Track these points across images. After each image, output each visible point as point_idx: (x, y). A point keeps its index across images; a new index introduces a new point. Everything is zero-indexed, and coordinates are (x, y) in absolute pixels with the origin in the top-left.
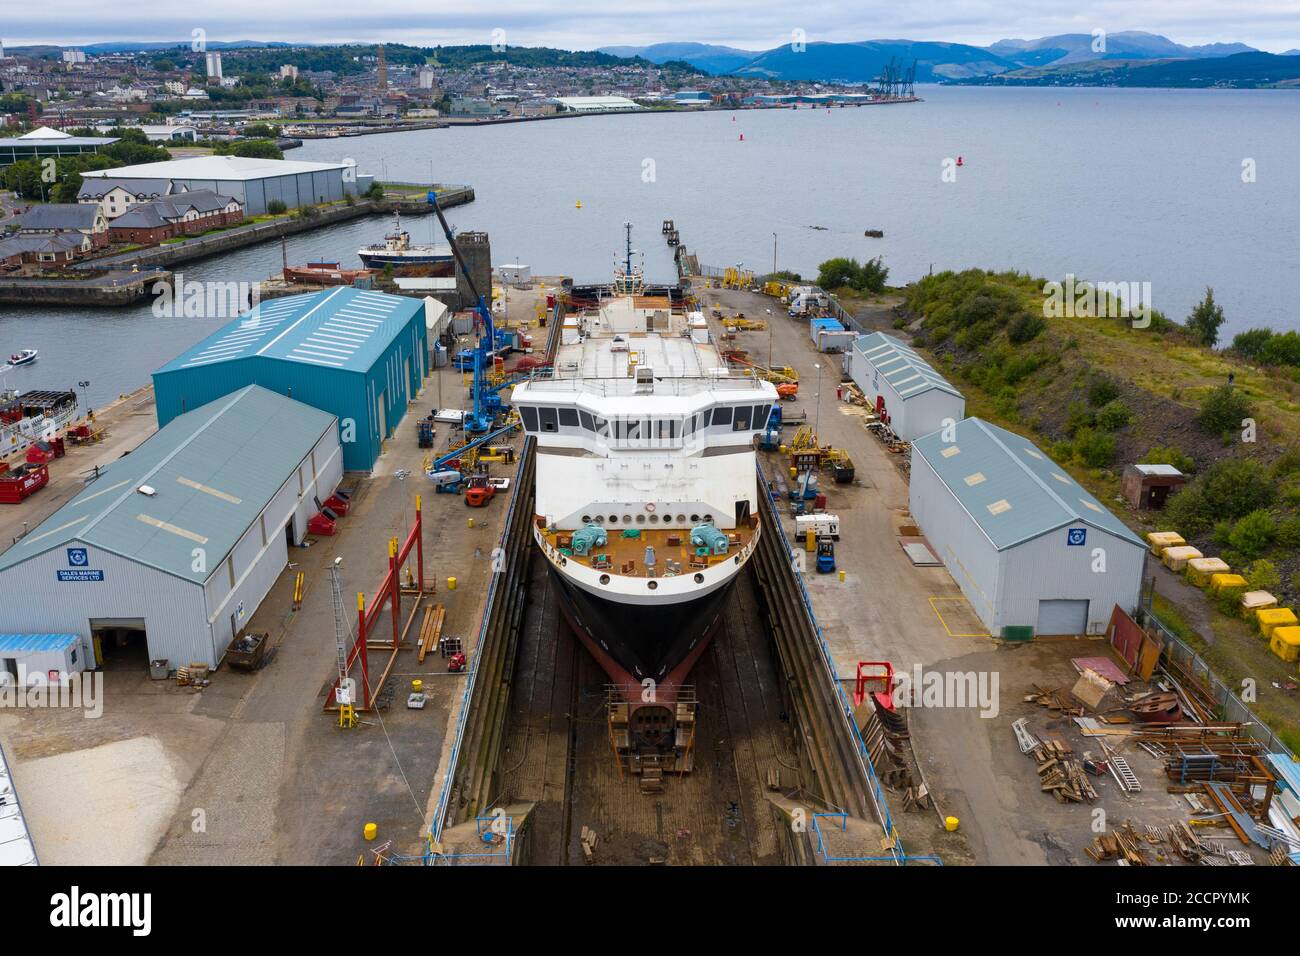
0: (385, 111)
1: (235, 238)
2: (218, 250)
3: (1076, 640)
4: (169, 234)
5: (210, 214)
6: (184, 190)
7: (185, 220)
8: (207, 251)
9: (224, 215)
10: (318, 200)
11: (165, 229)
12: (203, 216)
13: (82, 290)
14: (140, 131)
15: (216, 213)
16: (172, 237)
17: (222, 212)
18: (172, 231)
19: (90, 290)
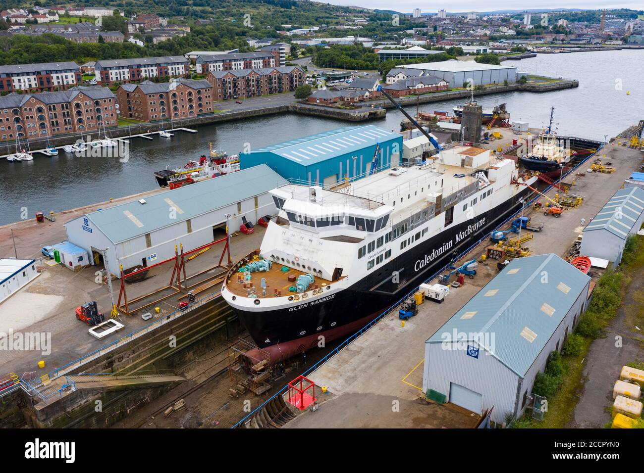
0: (596, 41)
1: (435, 97)
2: (426, 102)
3: (469, 416)
4: (408, 93)
5: (430, 86)
6: (428, 75)
7: (416, 88)
8: (420, 101)
9: (438, 86)
10: (492, 82)
11: (406, 91)
12: (426, 86)
13: (344, 114)
14: (461, 48)
15: (434, 85)
16: (409, 94)
17: (437, 85)
18: (410, 92)
19: (347, 114)
